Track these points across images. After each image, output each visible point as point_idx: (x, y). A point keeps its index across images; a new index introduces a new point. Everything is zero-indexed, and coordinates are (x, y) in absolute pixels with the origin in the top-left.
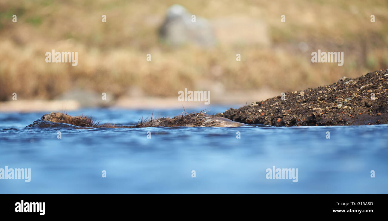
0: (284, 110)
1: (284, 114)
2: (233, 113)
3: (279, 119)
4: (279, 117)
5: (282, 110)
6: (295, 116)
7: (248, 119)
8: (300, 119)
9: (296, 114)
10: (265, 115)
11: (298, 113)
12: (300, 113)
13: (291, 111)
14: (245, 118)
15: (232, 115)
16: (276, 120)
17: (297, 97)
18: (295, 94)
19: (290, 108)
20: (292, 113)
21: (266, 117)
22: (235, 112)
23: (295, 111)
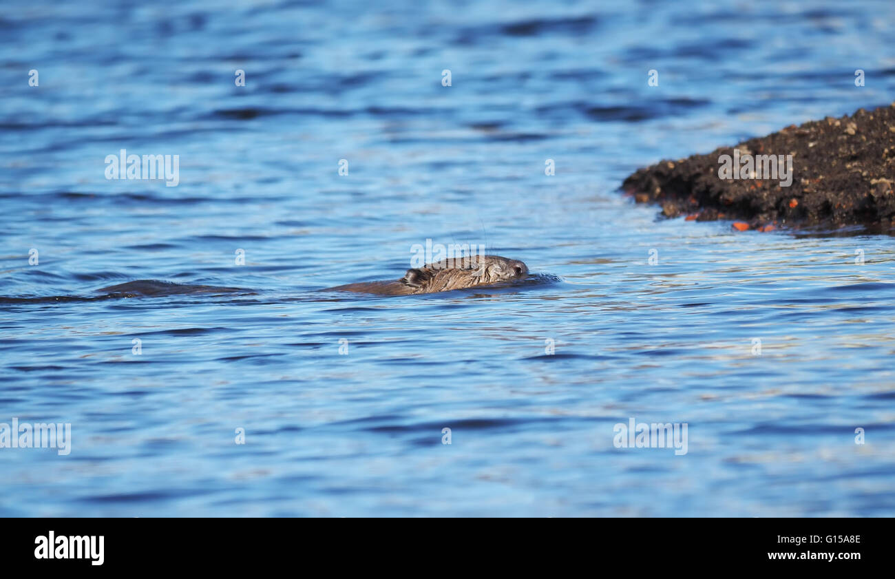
0: (806, 178)
1: (806, 190)
2: (694, 169)
3: (795, 202)
4: (795, 196)
5: (803, 180)
6: (830, 196)
7: (726, 196)
8: (840, 205)
9: (833, 190)
10: (764, 189)
11: (836, 188)
12: (841, 189)
13: (822, 182)
14: (720, 193)
15: (693, 173)
16: (788, 204)
17: (840, 138)
18: (835, 130)
19: (819, 175)
20: (824, 186)
21: (765, 194)
22: (699, 166)
23: (830, 183)
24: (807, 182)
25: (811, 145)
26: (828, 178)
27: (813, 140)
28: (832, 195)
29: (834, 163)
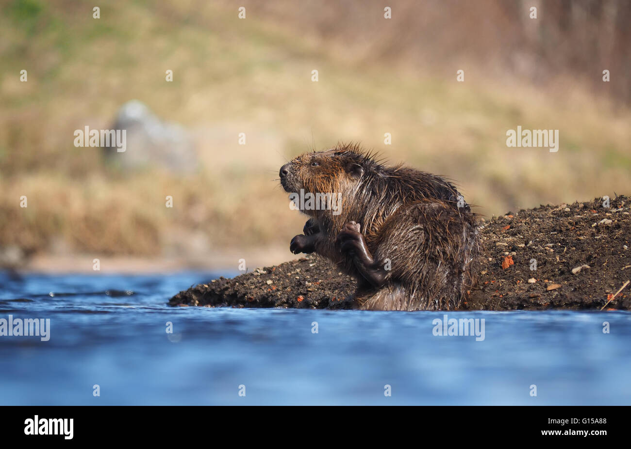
0: (309, 282)
1: (309, 289)
2: (224, 285)
3: (301, 297)
4: (301, 294)
5: (307, 283)
6: (328, 293)
7: (249, 296)
8: (335, 298)
9: (330, 289)
10: (278, 290)
11: (332, 288)
12: (336, 288)
13: (322, 285)
14: (245, 294)
15: (222, 288)
16: (296, 298)
19: (319, 280)
20: (322, 287)
21: (279, 293)
22: (227, 283)
23: (327, 284)
24: (310, 284)
25: (311, 265)
26: (326, 282)
27: (313, 263)
28: (329, 292)
29: (330, 273)
